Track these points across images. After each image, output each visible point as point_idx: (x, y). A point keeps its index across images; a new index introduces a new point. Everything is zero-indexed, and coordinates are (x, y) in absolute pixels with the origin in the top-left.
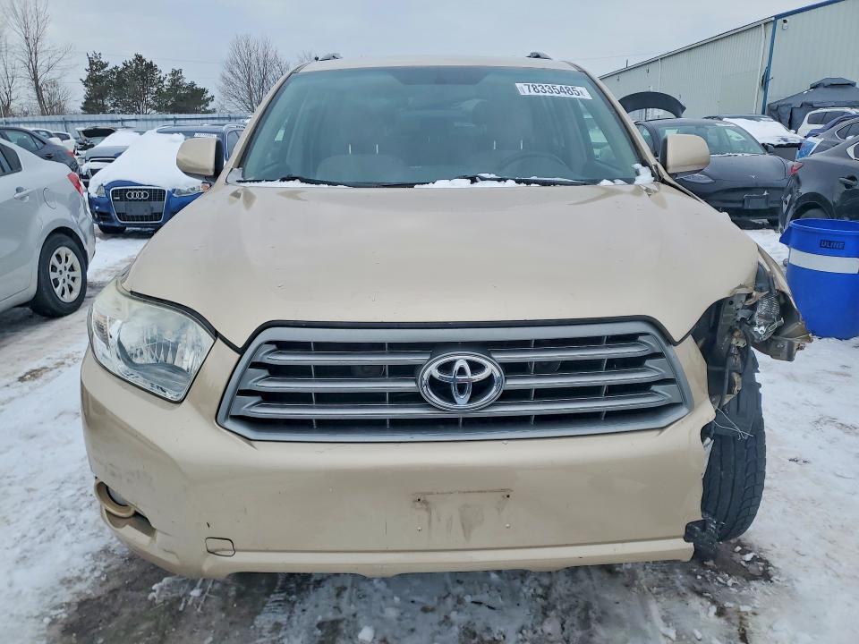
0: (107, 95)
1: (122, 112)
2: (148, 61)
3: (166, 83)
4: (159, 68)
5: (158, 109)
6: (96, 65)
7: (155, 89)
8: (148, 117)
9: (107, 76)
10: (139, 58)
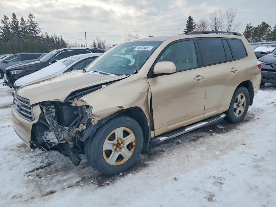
0: (250, 36)
1: (253, 42)
2: (267, 24)
3: (271, 31)
4: (270, 26)
5: (266, 40)
6: (248, 27)
7: (267, 33)
8: (262, 43)
9: (251, 31)
10: (264, 23)
